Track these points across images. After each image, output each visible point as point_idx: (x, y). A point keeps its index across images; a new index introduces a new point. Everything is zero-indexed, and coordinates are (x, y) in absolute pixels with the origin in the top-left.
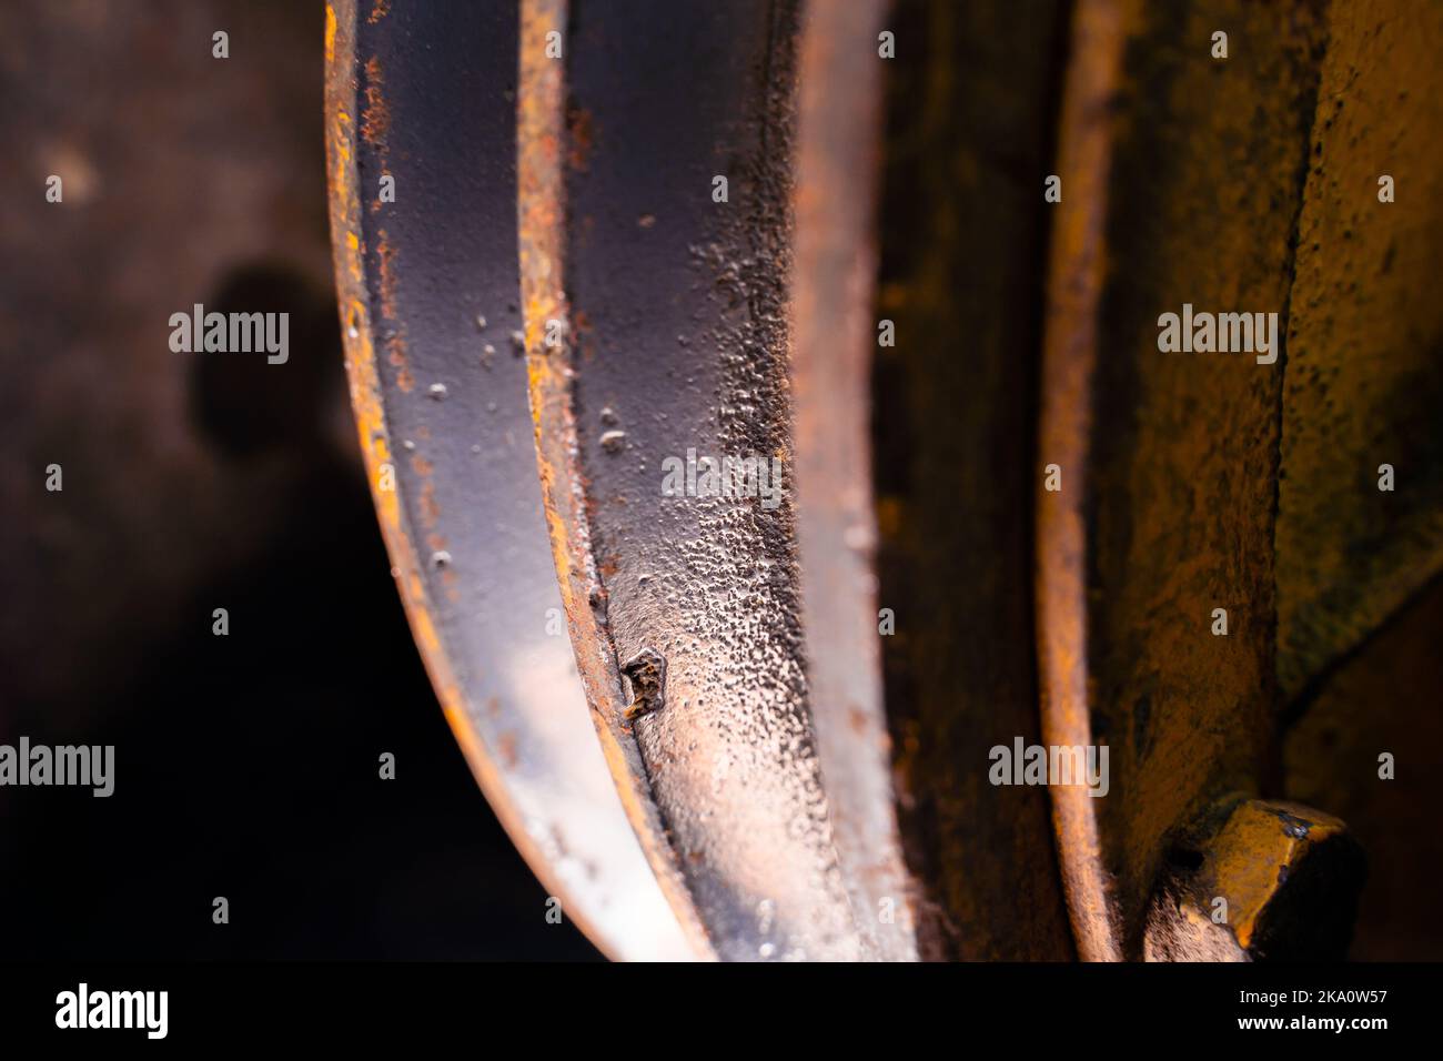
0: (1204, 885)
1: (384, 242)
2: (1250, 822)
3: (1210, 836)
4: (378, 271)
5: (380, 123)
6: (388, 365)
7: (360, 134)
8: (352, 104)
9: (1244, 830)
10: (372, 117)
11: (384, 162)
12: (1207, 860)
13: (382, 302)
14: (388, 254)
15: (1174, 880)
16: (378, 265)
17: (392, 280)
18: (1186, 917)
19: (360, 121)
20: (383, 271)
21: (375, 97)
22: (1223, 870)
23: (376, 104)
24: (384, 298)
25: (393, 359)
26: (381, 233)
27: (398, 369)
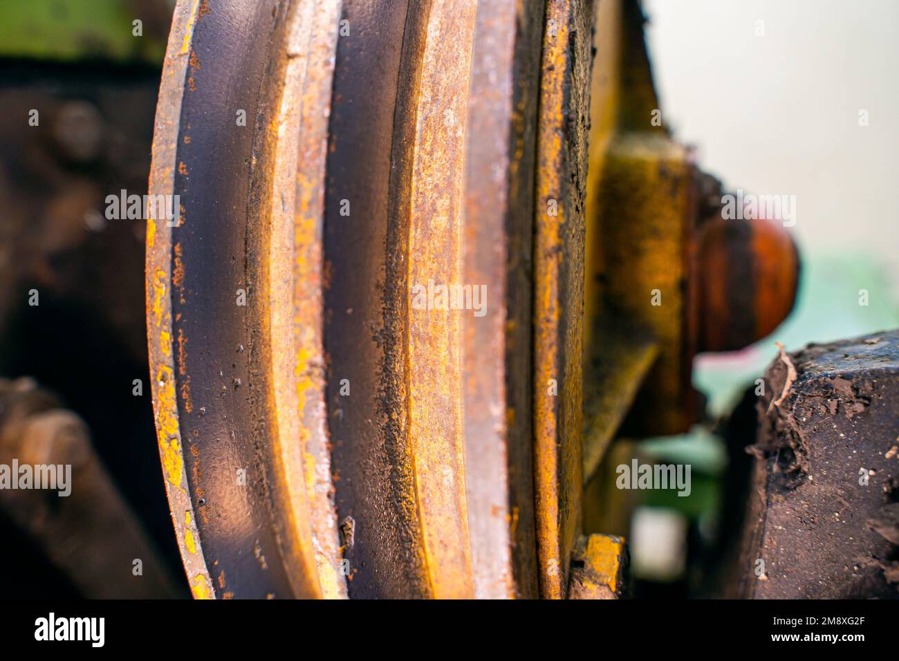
0: (590, 571)
1: (181, 335)
2: (597, 542)
3: (583, 552)
4: (178, 350)
5: (181, 275)
6: (181, 398)
7: (172, 281)
8: (168, 267)
9: (597, 546)
10: (178, 273)
11: (182, 295)
12: (586, 562)
13: (180, 366)
14: (183, 341)
15: (576, 574)
16: (179, 346)
17: (184, 354)
18: (586, 587)
19: (173, 275)
20: (181, 349)
21: (179, 263)
22: (595, 563)
23: (179, 266)
24: (181, 364)
25: (185, 395)
26: (180, 331)
27: (186, 400)
